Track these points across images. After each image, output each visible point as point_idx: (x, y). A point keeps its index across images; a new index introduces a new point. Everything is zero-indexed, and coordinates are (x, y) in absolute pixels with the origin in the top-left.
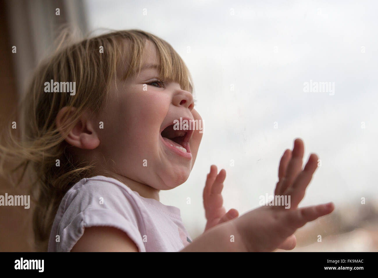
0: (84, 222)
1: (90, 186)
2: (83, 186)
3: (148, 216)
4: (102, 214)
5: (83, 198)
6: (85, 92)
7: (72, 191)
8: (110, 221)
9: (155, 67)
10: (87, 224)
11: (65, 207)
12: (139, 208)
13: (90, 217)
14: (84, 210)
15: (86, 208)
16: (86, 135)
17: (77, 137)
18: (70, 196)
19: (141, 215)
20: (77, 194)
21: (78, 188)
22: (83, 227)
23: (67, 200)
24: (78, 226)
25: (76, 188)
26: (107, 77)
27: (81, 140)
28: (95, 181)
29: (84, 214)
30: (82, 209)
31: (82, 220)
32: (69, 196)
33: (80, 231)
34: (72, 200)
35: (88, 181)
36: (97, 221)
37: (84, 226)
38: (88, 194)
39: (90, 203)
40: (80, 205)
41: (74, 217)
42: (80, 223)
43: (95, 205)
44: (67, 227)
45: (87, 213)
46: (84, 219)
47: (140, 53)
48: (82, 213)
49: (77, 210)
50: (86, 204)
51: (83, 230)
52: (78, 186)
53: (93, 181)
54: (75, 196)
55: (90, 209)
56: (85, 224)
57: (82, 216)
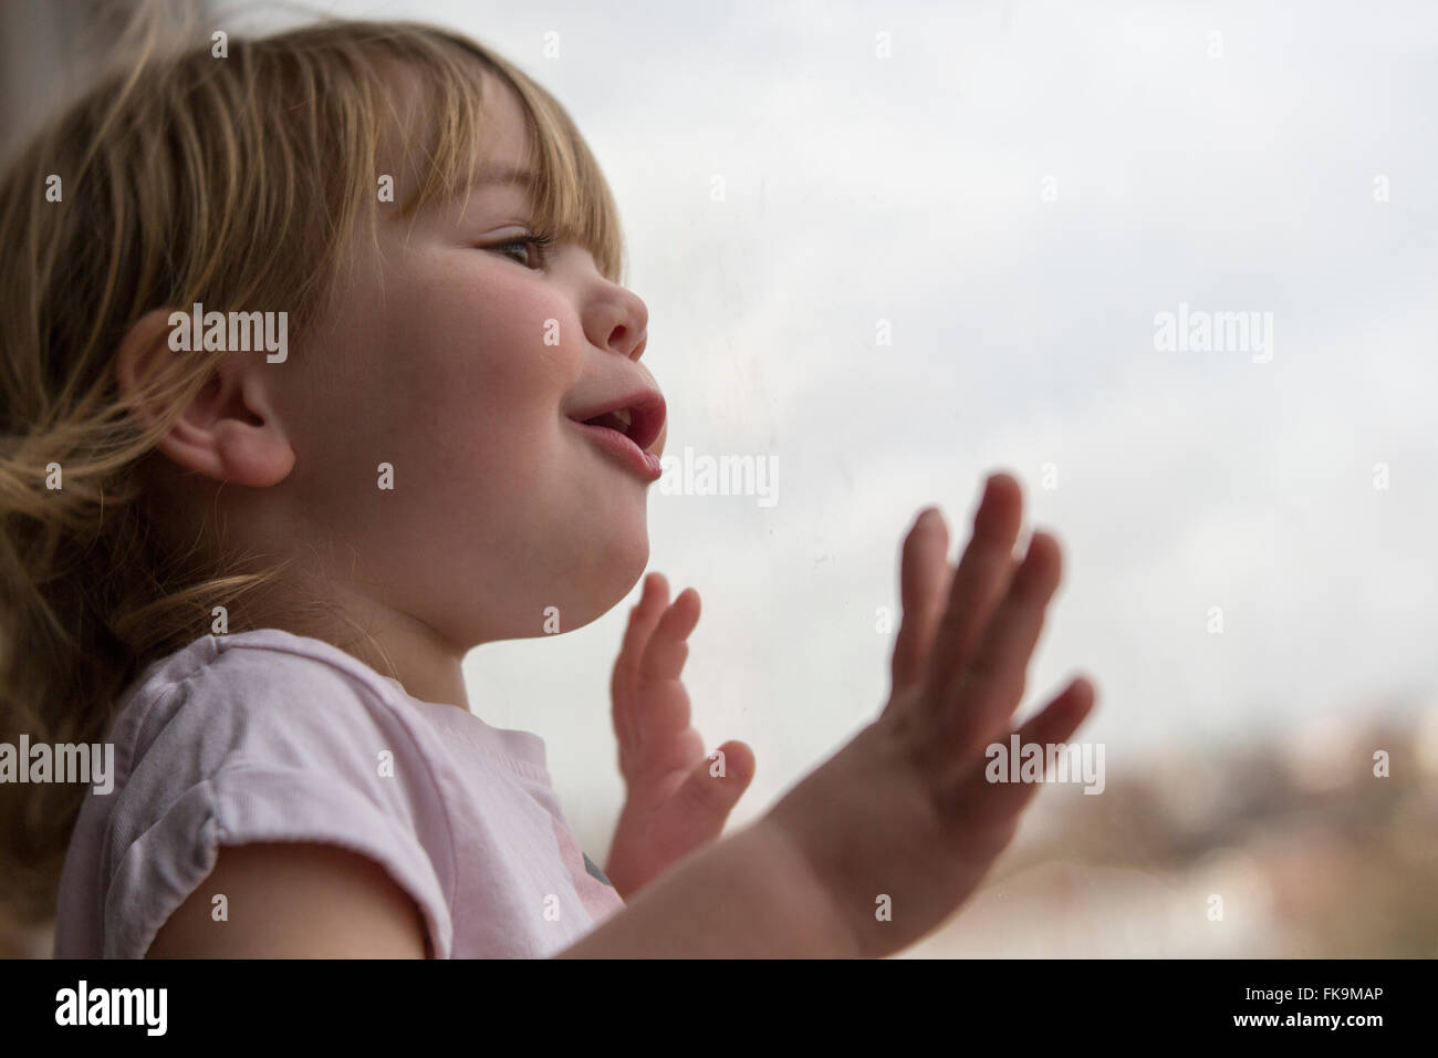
0: (219, 825)
1: (235, 672)
2: (207, 669)
3: (462, 791)
4: (287, 792)
5: (209, 721)
6: (245, 254)
7: (164, 690)
8: (319, 823)
9: (522, 179)
10: (229, 834)
11: (132, 749)
12: (424, 759)
13: (242, 803)
14: (214, 773)
15: (221, 764)
16: (241, 427)
17: (203, 435)
18: (154, 708)
19: (436, 786)
20: (183, 702)
21: (187, 676)
22: (214, 843)
23: (140, 722)
24: (192, 836)
25: (176, 676)
26: (339, 200)
27: (220, 449)
28: (255, 652)
29: (215, 788)
30: (208, 765)
31: (208, 815)
32: (149, 707)
33: (198, 858)
34: (164, 723)
35: (227, 653)
36: (270, 820)
37: (218, 838)
38: (228, 705)
39: (236, 742)
40: (198, 746)
41: (174, 796)
42: (202, 825)
43: (256, 753)
44: (144, 837)
45: (229, 785)
46: (215, 810)
47: (468, 121)
48: (205, 784)
49: (185, 767)
50: (224, 748)
51: (211, 856)
52: (186, 669)
53: (247, 652)
54: (176, 708)
55: (238, 767)
56: (222, 833)
57: (210, 797)
